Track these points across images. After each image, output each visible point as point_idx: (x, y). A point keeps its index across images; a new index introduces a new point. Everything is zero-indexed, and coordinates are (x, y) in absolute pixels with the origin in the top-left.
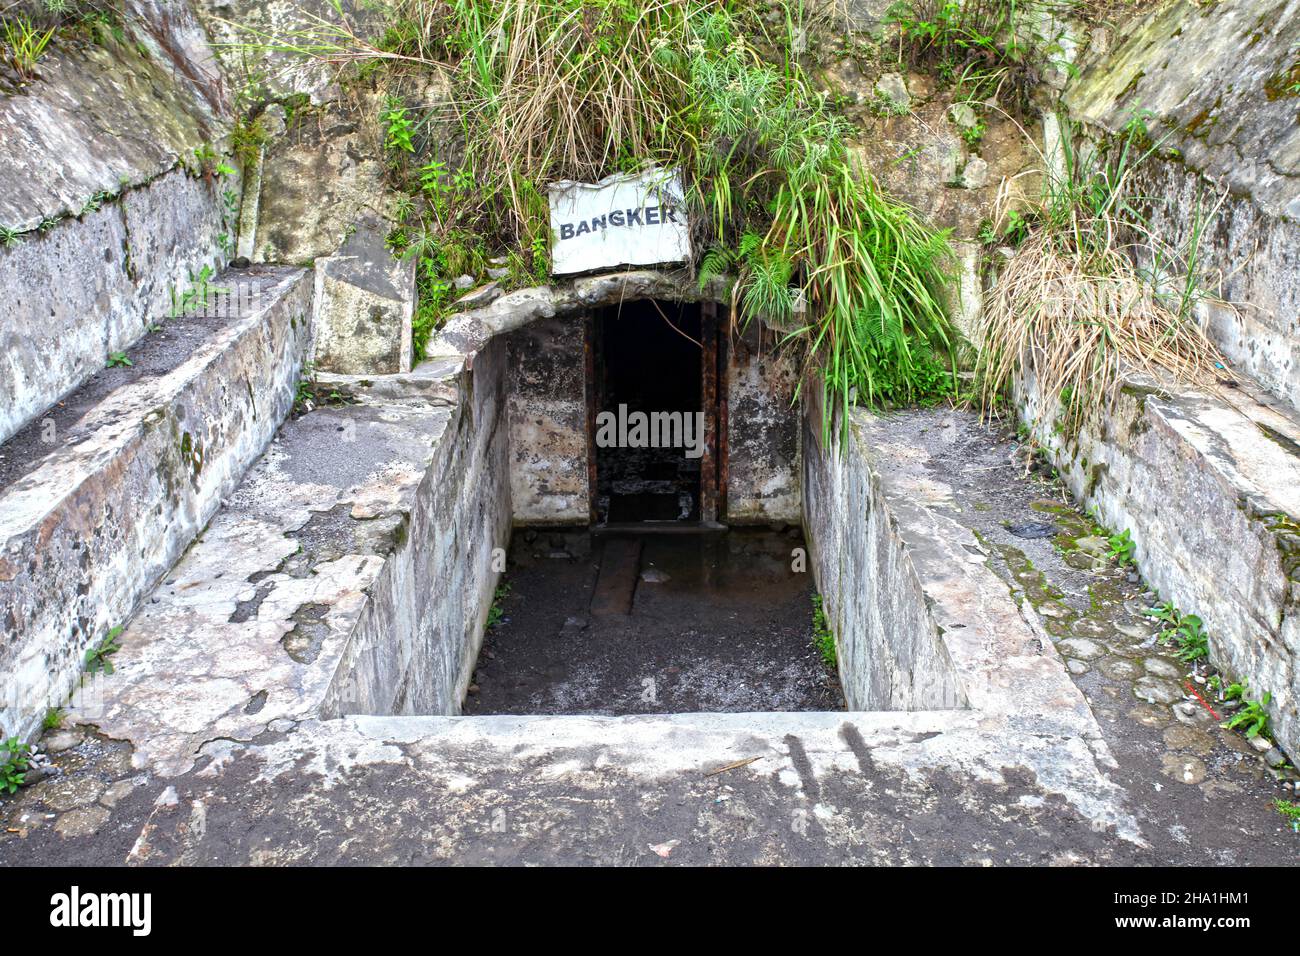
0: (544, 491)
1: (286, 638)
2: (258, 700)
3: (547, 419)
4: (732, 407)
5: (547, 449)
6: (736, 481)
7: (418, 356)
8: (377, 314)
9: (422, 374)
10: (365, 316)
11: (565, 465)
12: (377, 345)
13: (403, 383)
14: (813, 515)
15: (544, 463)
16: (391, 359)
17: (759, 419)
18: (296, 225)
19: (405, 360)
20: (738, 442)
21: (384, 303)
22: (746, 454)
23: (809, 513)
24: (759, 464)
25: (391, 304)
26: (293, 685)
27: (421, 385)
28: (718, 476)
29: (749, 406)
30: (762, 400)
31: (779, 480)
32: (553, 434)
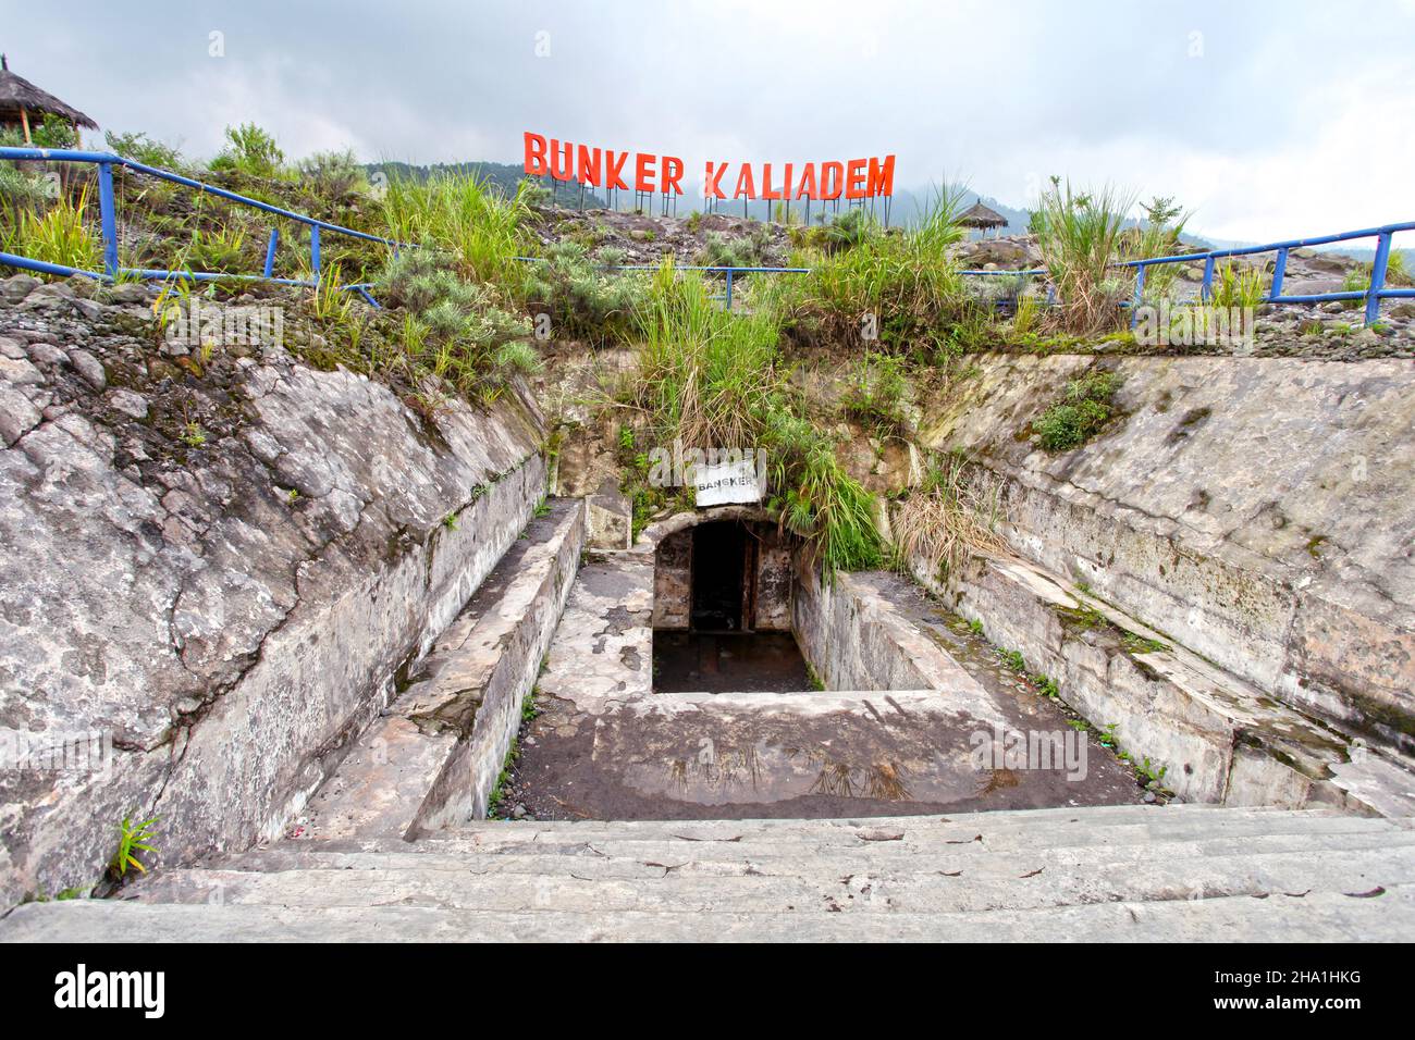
0: (668, 613)
1: (622, 660)
2: (622, 685)
3: (672, 578)
4: (760, 574)
5: (670, 592)
6: (760, 610)
7: (634, 542)
8: (615, 522)
9: (637, 550)
10: (610, 522)
11: (679, 600)
12: (616, 536)
13: (630, 554)
14: (802, 625)
15: (669, 599)
16: (623, 543)
17: (772, 580)
18: (576, 480)
19: (629, 543)
20: (762, 591)
21: (618, 517)
22: (765, 597)
23: (798, 624)
24: (772, 601)
25: (622, 517)
26: (635, 679)
27: (638, 555)
28: (751, 606)
29: (768, 573)
30: (774, 571)
31: (781, 609)
32: (674, 585)
